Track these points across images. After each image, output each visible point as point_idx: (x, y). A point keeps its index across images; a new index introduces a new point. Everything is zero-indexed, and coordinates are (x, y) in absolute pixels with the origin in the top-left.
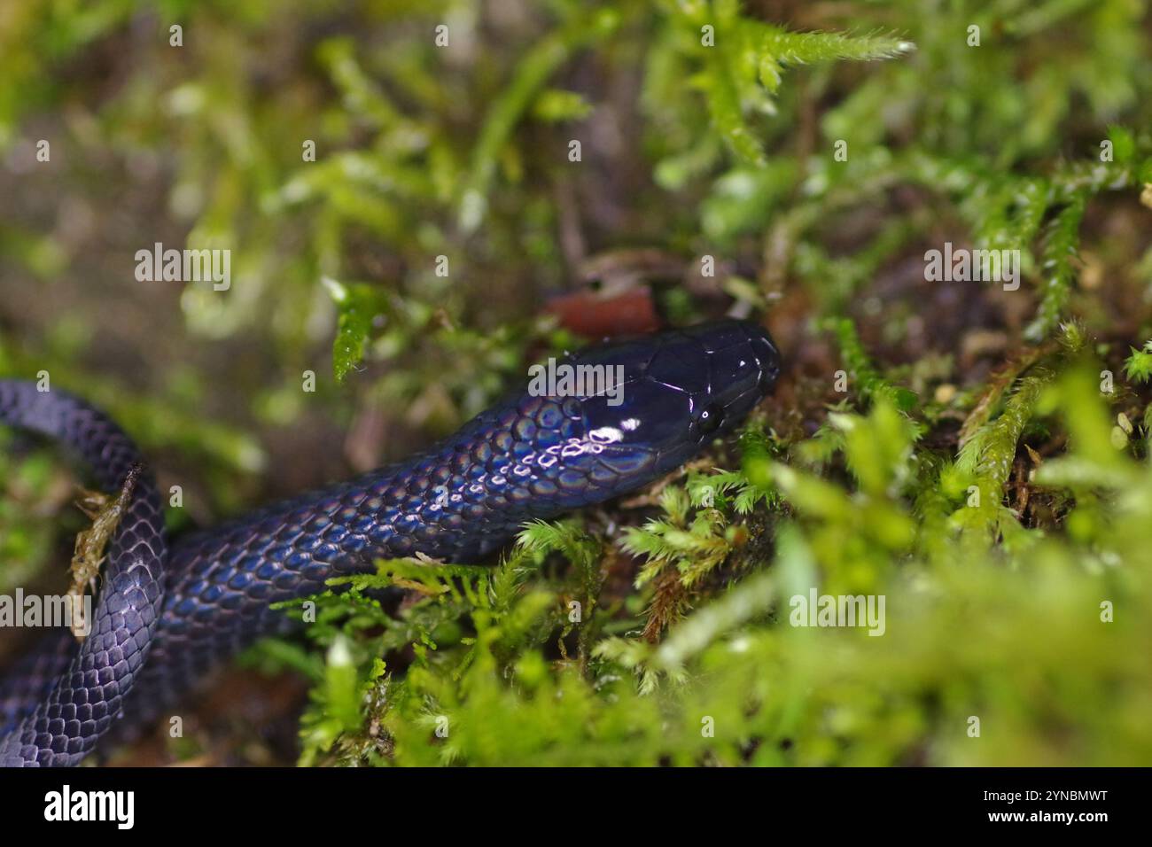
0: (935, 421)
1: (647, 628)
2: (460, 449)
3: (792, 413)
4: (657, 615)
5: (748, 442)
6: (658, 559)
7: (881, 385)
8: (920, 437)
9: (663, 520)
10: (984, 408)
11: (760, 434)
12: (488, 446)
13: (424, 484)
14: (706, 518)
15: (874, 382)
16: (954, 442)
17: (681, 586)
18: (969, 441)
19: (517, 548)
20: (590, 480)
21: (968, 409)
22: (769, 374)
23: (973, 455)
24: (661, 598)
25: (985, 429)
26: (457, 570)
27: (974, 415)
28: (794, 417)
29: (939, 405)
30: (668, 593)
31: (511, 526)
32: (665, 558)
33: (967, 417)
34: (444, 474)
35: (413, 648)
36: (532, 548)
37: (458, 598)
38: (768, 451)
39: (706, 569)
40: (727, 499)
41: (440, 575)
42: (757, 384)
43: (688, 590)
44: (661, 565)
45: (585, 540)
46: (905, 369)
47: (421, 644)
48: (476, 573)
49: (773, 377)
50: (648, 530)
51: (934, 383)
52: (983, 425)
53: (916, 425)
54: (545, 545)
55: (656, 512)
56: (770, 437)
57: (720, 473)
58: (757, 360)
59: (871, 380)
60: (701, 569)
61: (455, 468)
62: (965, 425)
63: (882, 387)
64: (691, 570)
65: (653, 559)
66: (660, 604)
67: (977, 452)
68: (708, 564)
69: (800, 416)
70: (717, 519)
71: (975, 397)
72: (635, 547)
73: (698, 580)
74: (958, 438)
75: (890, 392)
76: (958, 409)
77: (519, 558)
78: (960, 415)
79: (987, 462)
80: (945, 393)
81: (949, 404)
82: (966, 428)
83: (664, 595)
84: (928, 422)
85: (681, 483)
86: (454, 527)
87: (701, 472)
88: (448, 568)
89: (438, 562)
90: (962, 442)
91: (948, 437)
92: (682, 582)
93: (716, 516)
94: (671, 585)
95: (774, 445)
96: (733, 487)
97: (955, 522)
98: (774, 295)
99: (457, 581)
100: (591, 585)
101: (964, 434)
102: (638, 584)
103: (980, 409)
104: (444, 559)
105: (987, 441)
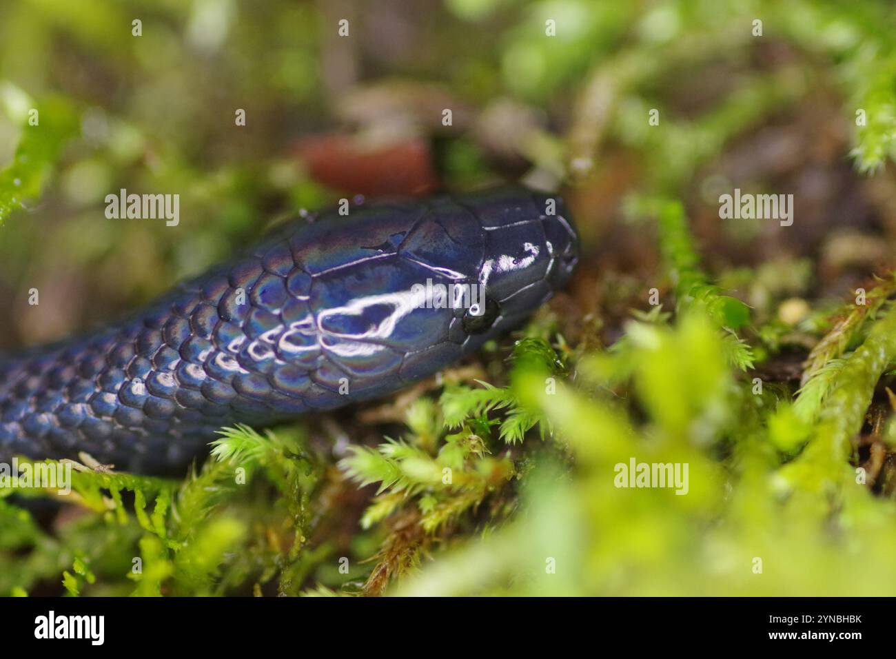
0: (774, 346)
1: (371, 580)
2: (150, 324)
3: (588, 317)
4: (386, 563)
5: (526, 350)
6: (394, 491)
7: (707, 292)
8: (752, 367)
9: (407, 442)
10: (839, 335)
11: (542, 342)
12: (187, 323)
13: (99, 364)
14: (460, 444)
15: (697, 288)
16: (795, 375)
17: (422, 530)
18: (815, 376)
19: (213, 460)
20: (314, 380)
21: (820, 335)
22: (563, 264)
23: (817, 395)
24: (394, 542)
25: (838, 363)
26: (129, 480)
27: (824, 343)
28: (591, 323)
29: (782, 325)
30: (403, 537)
31: (207, 430)
32: (404, 491)
33: (816, 345)
34: (127, 353)
35: (63, 578)
36: (231, 462)
37: (124, 518)
38: (549, 365)
39: (456, 512)
40: (492, 423)
41: (105, 486)
42: (545, 276)
43: (430, 535)
44: (398, 500)
45: (299, 457)
46: (744, 274)
47: (72, 572)
48: (156, 487)
49: (570, 268)
50: (383, 454)
51: (781, 296)
52: (836, 357)
53: (747, 349)
54: (249, 459)
55: (397, 430)
56: (556, 346)
57: (485, 388)
58: (548, 244)
59: (695, 285)
60: (449, 510)
61: (142, 348)
62: (812, 356)
63: (707, 295)
64: (436, 510)
65: (387, 490)
66: (391, 550)
67: (822, 391)
68: (460, 504)
69: (599, 323)
70: (474, 447)
71: (830, 320)
72: (360, 473)
73: (444, 525)
74: (802, 371)
75: (716, 303)
76: (809, 334)
77: (214, 474)
78: (808, 342)
79: (832, 405)
80: (793, 311)
81: (796, 327)
82: (814, 359)
83: (398, 540)
84: (765, 346)
85: (434, 395)
86: (134, 425)
87: (463, 383)
88: (117, 478)
89: (105, 469)
90: (806, 376)
91: (791, 368)
92: (423, 525)
93: (473, 442)
94: (410, 527)
95: (560, 358)
96: (500, 407)
97: (782, 481)
98: (583, 164)
99: (128, 498)
100: (301, 518)
101: (810, 366)
102: (367, 521)
103: (834, 336)
104: (112, 466)
105: (836, 378)
